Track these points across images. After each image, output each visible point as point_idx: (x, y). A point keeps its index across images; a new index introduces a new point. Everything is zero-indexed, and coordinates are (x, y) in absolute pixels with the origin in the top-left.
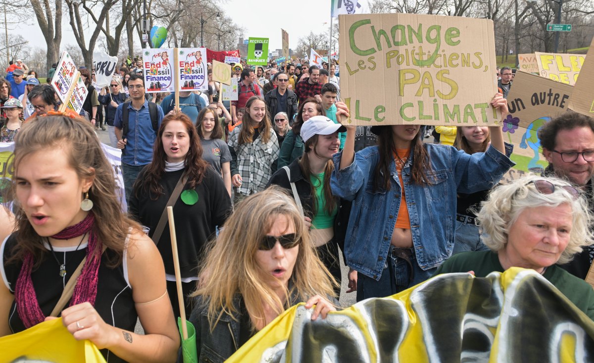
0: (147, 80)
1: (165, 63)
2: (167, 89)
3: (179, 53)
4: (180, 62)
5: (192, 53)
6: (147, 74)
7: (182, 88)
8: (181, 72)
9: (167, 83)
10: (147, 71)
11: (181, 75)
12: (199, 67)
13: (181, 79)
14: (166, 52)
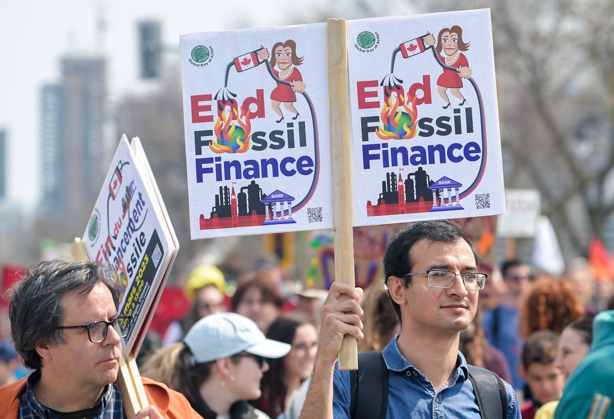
0: (200, 179)
1: (285, 93)
2: (294, 216)
3: (350, 40)
4: (361, 85)
5: (421, 40)
6: (198, 152)
7: (374, 210)
8: (366, 131)
9: (297, 185)
10: (198, 135)
11: (366, 149)
12: (455, 102)
13: (367, 166)
14: (291, 44)
